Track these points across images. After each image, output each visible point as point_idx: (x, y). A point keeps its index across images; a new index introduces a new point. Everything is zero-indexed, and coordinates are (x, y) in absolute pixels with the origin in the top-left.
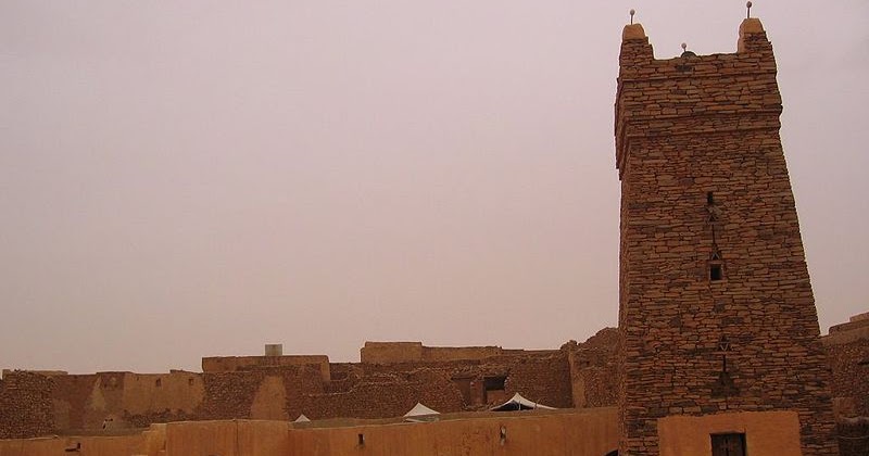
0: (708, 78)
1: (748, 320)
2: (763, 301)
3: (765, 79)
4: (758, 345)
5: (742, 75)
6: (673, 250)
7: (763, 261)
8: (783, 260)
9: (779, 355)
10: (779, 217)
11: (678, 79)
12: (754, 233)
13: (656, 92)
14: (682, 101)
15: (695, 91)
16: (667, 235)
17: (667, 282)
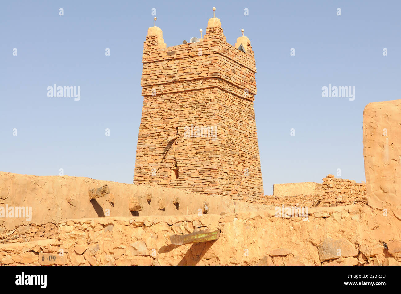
0: (183, 58)
3: (212, 57)
6: (155, 161)
7: (197, 168)
8: (207, 167)
11: (169, 60)
12: (194, 151)
13: (157, 69)
14: (168, 73)
15: (175, 67)
16: (153, 153)
17: (150, 179)
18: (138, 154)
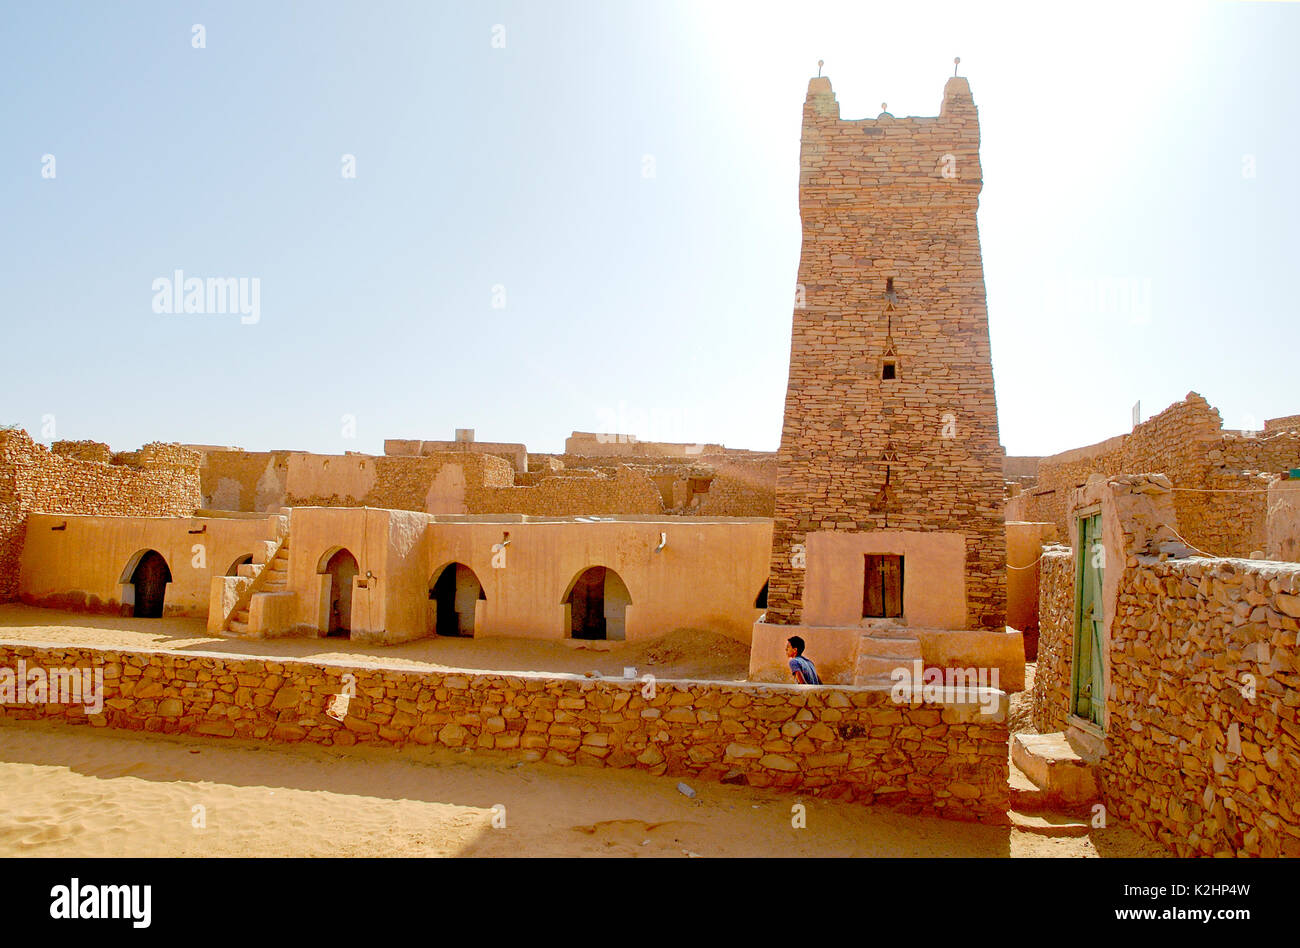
0: (900, 144)
1: (919, 427)
2: (938, 407)
3: (967, 149)
4: (929, 456)
5: (939, 143)
6: (842, 341)
7: (944, 360)
8: (966, 360)
9: (950, 469)
10: (965, 311)
11: (865, 144)
12: (936, 327)
13: (838, 158)
14: (867, 169)
15: (884, 159)
16: (837, 323)
17: (832, 377)
18: (799, 323)
